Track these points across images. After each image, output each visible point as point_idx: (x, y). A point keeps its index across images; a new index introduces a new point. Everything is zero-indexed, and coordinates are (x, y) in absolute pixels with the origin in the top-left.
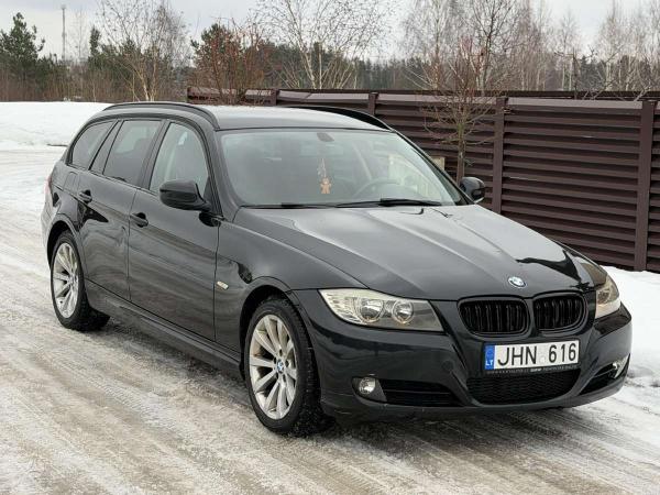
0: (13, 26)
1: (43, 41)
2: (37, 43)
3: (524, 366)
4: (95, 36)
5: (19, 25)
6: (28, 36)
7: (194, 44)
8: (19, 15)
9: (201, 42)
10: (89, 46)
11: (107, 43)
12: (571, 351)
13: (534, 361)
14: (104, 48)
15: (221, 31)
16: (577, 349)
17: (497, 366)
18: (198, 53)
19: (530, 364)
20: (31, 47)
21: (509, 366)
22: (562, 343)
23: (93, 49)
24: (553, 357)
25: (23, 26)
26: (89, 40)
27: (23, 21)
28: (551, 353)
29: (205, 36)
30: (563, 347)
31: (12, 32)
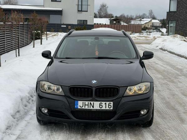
3: (89, 108)
12: (109, 105)
13: (93, 107)
16: (112, 105)
17: (79, 107)
19: (92, 108)
21: (83, 108)
22: (105, 102)
24: (101, 106)
28: (100, 105)
30: (106, 104)
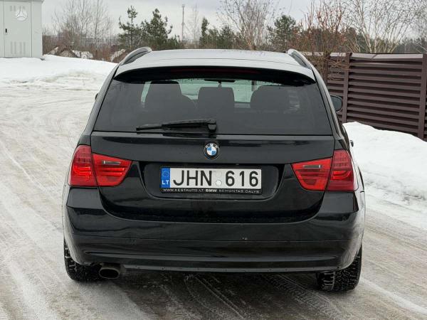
0: (152, 17)
1: (172, 27)
2: (167, 28)
4: (205, 23)
5: (156, 16)
6: (162, 24)
7: (270, 29)
8: (157, 10)
9: (274, 27)
10: (201, 30)
11: (212, 28)
14: (211, 31)
15: (288, 19)
18: (271, 34)
20: (163, 31)
23: (203, 32)
25: (159, 17)
26: (201, 26)
27: (159, 14)
29: (277, 23)
31: (152, 22)
